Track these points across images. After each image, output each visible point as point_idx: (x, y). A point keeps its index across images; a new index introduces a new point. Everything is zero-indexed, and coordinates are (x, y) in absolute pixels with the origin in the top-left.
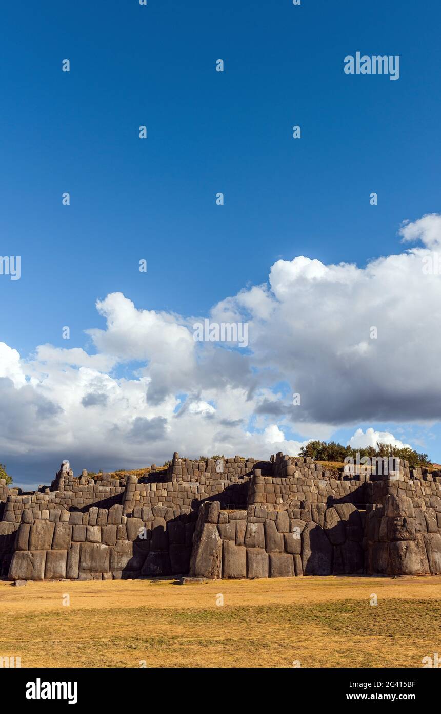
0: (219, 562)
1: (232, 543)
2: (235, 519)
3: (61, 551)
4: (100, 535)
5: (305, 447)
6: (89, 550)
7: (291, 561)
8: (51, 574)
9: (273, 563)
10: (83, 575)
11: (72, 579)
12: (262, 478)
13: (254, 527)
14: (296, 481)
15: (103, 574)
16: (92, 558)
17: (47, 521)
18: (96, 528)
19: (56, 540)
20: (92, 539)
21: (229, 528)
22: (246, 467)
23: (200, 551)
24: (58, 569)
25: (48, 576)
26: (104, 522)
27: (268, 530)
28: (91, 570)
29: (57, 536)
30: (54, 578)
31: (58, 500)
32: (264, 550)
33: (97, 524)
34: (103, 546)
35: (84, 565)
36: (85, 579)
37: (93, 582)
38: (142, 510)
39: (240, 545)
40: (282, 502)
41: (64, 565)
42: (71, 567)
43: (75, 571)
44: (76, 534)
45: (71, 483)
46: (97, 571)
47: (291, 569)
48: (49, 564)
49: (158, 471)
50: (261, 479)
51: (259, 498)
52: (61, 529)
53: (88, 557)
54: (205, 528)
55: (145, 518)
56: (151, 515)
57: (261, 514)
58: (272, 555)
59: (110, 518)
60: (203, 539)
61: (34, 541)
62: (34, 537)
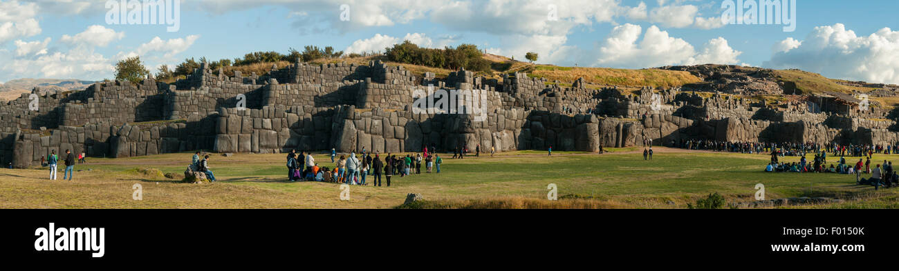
0: (355, 144)
1: (363, 132)
2: (365, 117)
3: (247, 135)
4: (271, 125)
6: (264, 134)
7: (398, 144)
8: (241, 150)
9: (387, 145)
10: (262, 150)
11: (255, 152)
12: (371, 84)
13: (376, 122)
14: (395, 86)
15: (274, 150)
16: (267, 140)
17: (237, 115)
18: (269, 120)
19: (244, 128)
20: (266, 127)
21: (361, 122)
23: (343, 137)
24: (247, 147)
25: (240, 150)
26: (273, 116)
27: (385, 124)
28: (266, 147)
29: (244, 125)
30: (244, 152)
31: (211, 95)
32: (381, 137)
33: (268, 117)
34: (273, 132)
35: (262, 143)
36: (264, 153)
37: (269, 155)
38: (297, 109)
39: (368, 133)
40: (384, 101)
41: (249, 143)
42: (254, 145)
43: (257, 148)
44: (256, 124)
45: (211, 80)
46: (270, 148)
47: (398, 147)
48: (240, 143)
52: (246, 121)
53: (264, 139)
54: (346, 123)
55: (299, 113)
56: (303, 112)
57: (380, 114)
58: (387, 140)
60: (345, 129)
61: (230, 128)
62: (230, 125)
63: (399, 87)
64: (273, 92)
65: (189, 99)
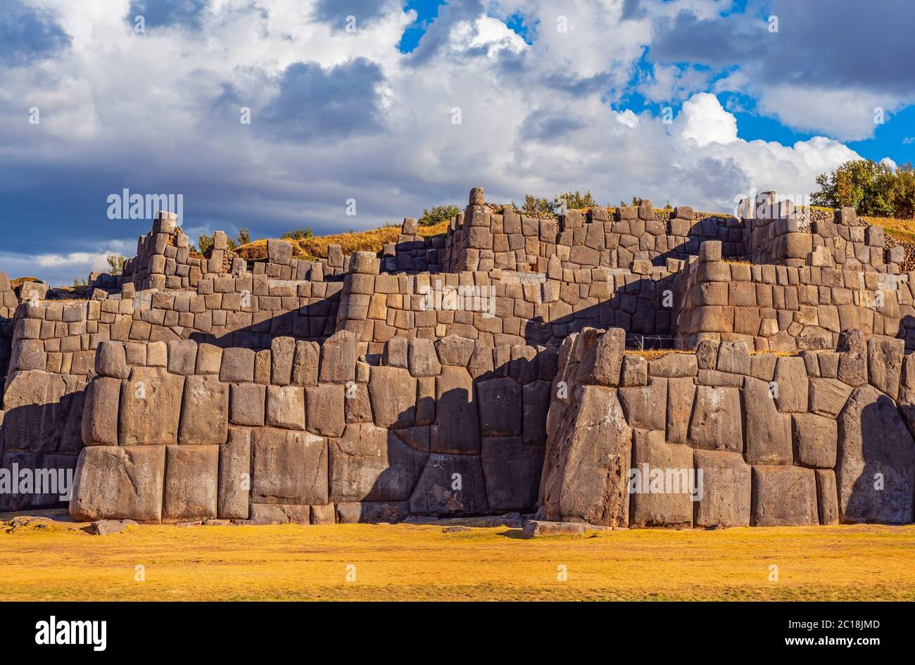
0: (623, 485)
1: (657, 436)
2: (666, 374)
3: (203, 449)
4: (302, 409)
5: (830, 176)
6: (274, 445)
7: (810, 486)
8: (177, 508)
9: (763, 491)
10: (261, 510)
11: (234, 519)
12: (724, 265)
13: (715, 397)
14: (816, 273)
15: (311, 509)
16: (285, 467)
17: (164, 371)
18: (293, 392)
19: (188, 421)
20: (281, 419)
21: (651, 399)
22: (669, 232)
23: (574, 455)
24: (198, 495)
25: (172, 510)
26: (311, 376)
27: (752, 405)
28: (281, 498)
29: (191, 409)
30: (187, 516)
31: (157, 315)
32: (739, 456)
33: (293, 380)
34: (311, 439)
35: (264, 484)
36: (269, 521)
37: (292, 528)
38: (410, 347)
39: (678, 441)
40: (775, 330)
41: (210, 482)
42: (230, 489)
44: (240, 407)
45: (183, 269)
46: (296, 501)
47: (810, 505)
48: (173, 482)
49: (423, 240)
50: (722, 269)
51: (715, 320)
52: (200, 393)
53: (273, 466)
54: (586, 398)
55: (418, 367)
56: (433, 359)
57: (733, 364)
58: (761, 470)
59: (325, 364)
60: (583, 422)
61: (131, 424)
62: (132, 411)
63: (833, 278)
64: (364, 301)
65: (78, 329)
